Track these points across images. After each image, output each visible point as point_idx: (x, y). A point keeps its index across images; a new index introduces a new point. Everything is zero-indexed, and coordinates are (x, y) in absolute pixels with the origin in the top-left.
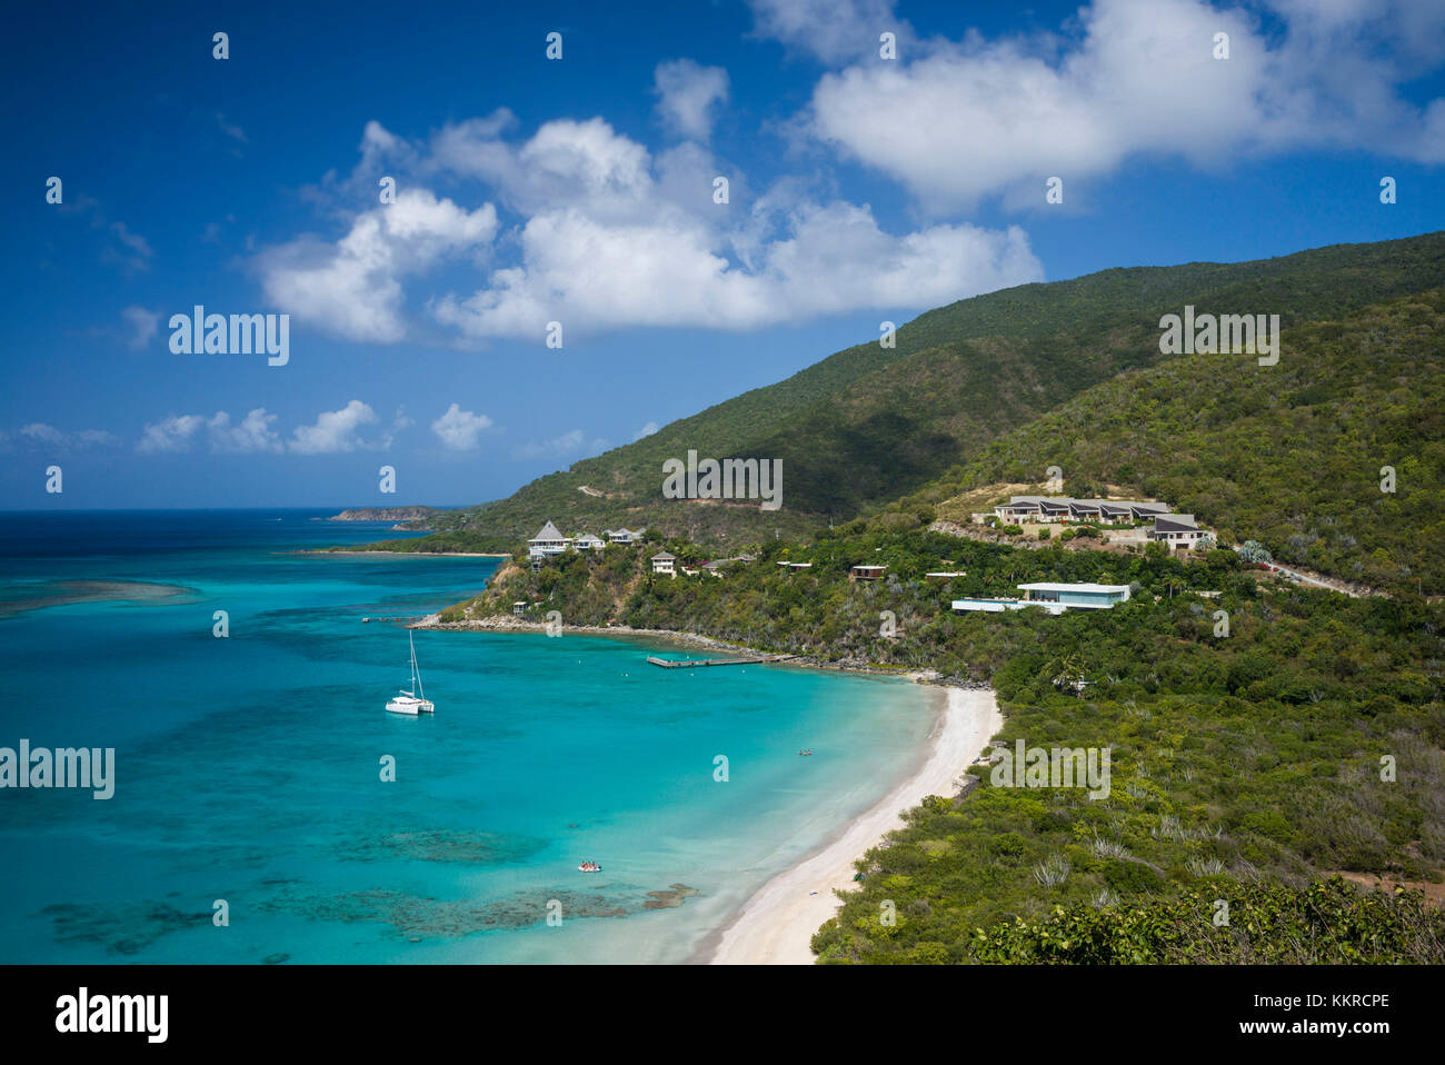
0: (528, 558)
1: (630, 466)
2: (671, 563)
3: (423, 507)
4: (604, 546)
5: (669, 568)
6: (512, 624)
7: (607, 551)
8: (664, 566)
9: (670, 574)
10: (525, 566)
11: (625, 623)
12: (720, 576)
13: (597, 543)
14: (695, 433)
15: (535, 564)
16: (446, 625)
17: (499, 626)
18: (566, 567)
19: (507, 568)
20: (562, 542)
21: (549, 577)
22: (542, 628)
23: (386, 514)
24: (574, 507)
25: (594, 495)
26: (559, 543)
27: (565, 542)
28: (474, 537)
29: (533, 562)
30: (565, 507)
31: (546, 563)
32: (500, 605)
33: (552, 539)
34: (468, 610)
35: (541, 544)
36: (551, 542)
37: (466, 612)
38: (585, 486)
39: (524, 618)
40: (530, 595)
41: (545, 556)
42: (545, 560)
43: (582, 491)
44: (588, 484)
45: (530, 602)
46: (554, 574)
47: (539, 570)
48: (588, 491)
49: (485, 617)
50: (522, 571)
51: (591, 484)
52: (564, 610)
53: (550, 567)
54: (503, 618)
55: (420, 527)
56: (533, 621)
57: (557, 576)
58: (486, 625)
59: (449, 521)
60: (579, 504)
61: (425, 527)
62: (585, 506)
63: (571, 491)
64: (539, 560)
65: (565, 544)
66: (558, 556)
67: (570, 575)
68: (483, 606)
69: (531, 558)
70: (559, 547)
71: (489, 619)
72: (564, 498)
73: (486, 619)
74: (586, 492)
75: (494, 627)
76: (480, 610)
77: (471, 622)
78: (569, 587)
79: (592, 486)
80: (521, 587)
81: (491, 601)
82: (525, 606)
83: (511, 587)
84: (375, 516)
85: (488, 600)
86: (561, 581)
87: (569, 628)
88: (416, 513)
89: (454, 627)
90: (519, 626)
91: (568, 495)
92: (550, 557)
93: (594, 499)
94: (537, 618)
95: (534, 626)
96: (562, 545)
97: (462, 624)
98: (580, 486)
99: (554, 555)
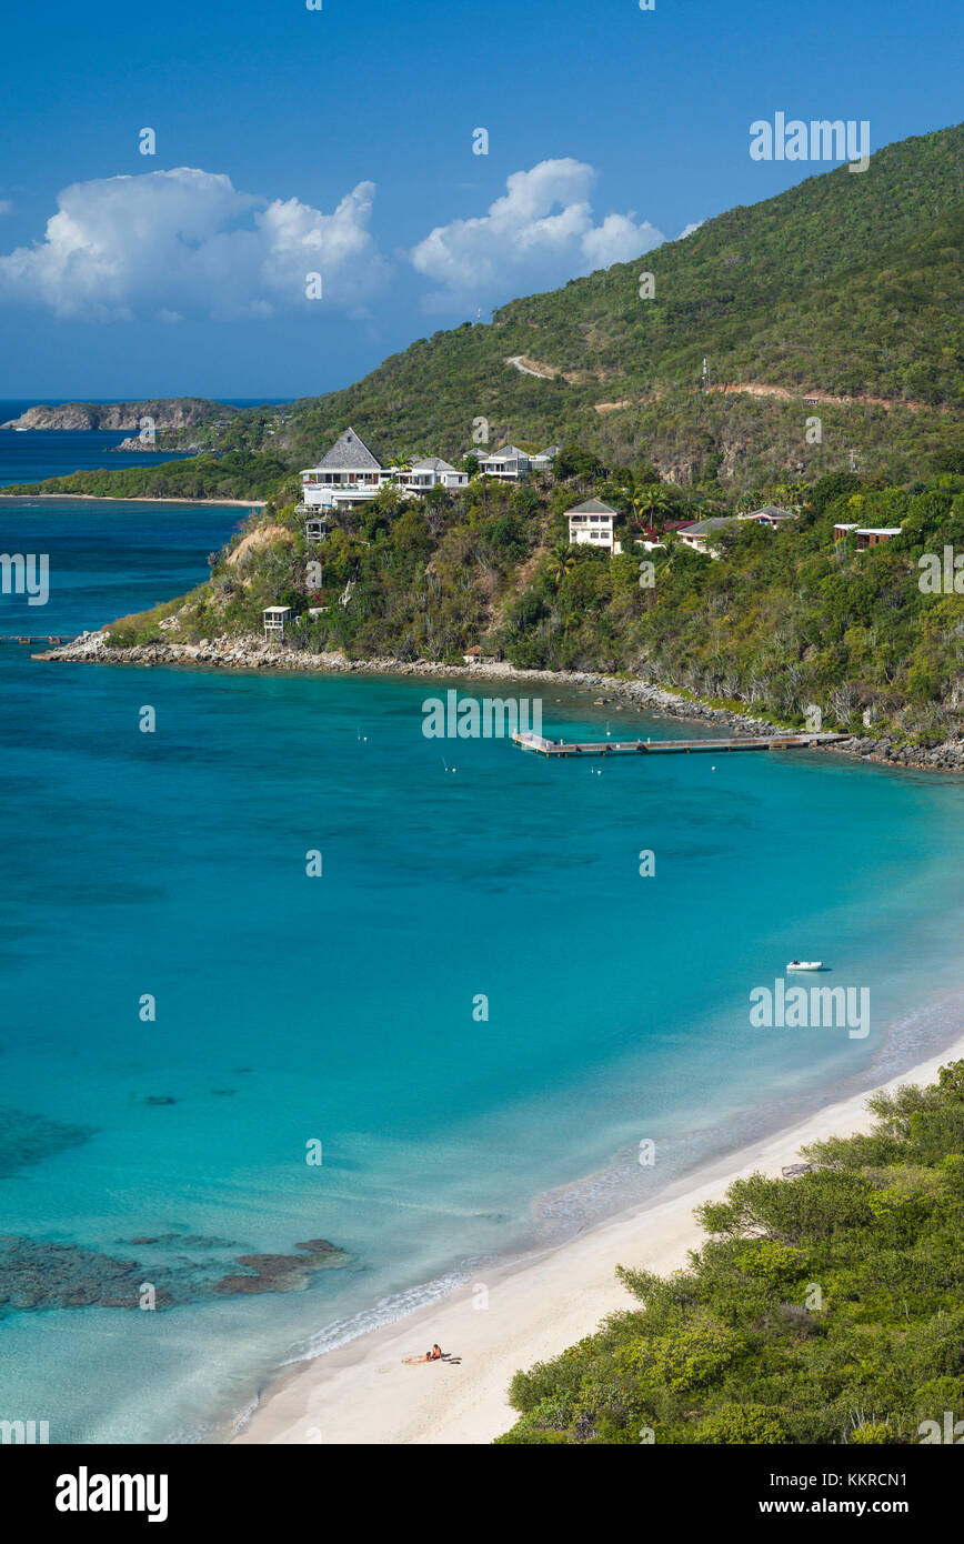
0: (300, 509)
1: (620, 311)
2: (609, 524)
3: (198, 401)
4: (465, 484)
5: (605, 536)
6: (259, 655)
7: (472, 498)
8: (593, 531)
9: (607, 549)
10: (295, 524)
11: (502, 657)
12: (714, 555)
13: (449, 477)
14: (771, 236)
15: (313, 522)
16: (119, 653)
17: (231, 658)
18: (380, 531)
19: (257, 532)
20: (376, 475)
21: (343, 555)
22: (322, 664)
23: (118, 416)
24: (494, 401)
25: (539, 376)
26: (368, 476)
27: (384, 475)
28: (267, 465)
29: (308, 518)
30: (474, 402)
31: (339, 520)
32: (235, 613)
33: (357, 467)
34: (169, 623)
35: (328, 478)
36: (351, 475)
37: (164, 627)
38: (521, 354)
39: (284, 642)
40: (300, 592)
41: (335, 504)
42: (336, 514)
43: (513, 365)
44: (528, 351)
45: (298, 604)
46: (352, 544)
47: (322, 535)
48: (525, 366)
49: (203, 638)
50: (288, 539)
51: (533, 351)
52: (369, 625)
53: (346, 530)
54: (241, 641)
55: (179, 444)
56: (303, 647)
57: (358, 550)
58: (203, 654)
59: (241, 431)
60: (505, 396)
61: (189, 444)
62: (518, 400)
63: (490, 367)
64: (323, 515)
65: (381, 480)
66: (363, 507)
67: (386, 549)
68: (199, 614)
69: (305, 510)
70: (369, 487)
71: (210, 643)
72: (475, 382)
73: (204, 642)
74: (521, 368)
75: (219, 659)
76: (193, 623)
77: (173, 646)
78: (385, 574)
79: (536, 355)
80: (281, 573)
81: (216, 601)
82: (291, 615)
83: (261, 574)
84: (95, 421)
85: (211, 601)
86: (368, 561)
87: (380, 665)
88: (181, 414)
89: (136, 658)
90: (272, 658)
91: (482, 374)
92: (350, 507)
93: (537, 385)
94: (312, 644)
95: (305, 658)
96: (376, 482)
97: (153, 652)
98: (511, 355)
99: (355, 503)
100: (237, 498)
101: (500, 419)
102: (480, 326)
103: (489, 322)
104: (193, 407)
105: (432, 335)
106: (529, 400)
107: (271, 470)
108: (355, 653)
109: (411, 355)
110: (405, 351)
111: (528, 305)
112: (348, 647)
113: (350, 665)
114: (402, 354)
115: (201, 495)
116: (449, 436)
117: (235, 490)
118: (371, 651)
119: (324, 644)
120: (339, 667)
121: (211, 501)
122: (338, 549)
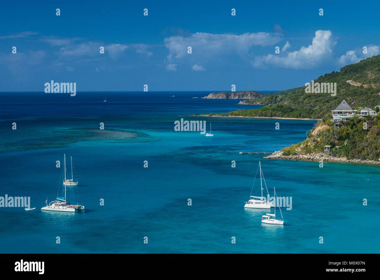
3: (254, 91)
4: (376, 114)
6: (323, 158)
7: (378, 118)
10: (331, 124)
13: (373, 113)
15: (336, 124)
16: (286, 157)
17: (316, 158)
18: (354, 126)
19: (320, 126)
20: (351, 112)
21: (344, 132)
22: (340, 160)
23: (233, 95)
24: (344, 92)
25: (356, 85)
26: (349, 112)
27: (353, 112)
28: (288, 109)
29: (335, 123)
30: (339, 92)
31: (343, 124)
32: (316, 147)
33: (346, 110)
34: (298, 149)
35: (339, 113)
36: (345, 112)
37: (297, 150)
38: (350, 80)
39: (330, 155)
40: (333, 142)
41: (341, 119)
42: (342, 122)
43: (348, 83)
44: (353, 79)
45: (333, 145)
46: (347, 130)
47: (338, 127)
48: (352, 83)
49: (308, 153)
50: (329, 128)
51: (354, 79)
52: (353, 150)
53: (345, 126)
54: (318, 154)
55: (254, 103)
56: (335, 156)
57: (349, 131)
58: (309, 157)
59: (271, 100)
60: (347, 91)
61: (257, 103)
62: (351, 91)
63: (342, 83)
64: (338, 122)
65: (353, 113)
66: (349, 120)
67: (356, 131)
68: (306, 147)
69: (333, 121)
70: (350, 115)
71: (310, 155)
72: (339, 87)
73: (309, 154)
74: (351, 83)
75: (313, 159)
76: (305, 149)
77: (300, 155)
78: (356, 137)
79: (355, 80)
80: (328, 137)
81: (311, 144)
82: (331, 148)
83: (322, 137)
84: (228, 97)
85: (309, 144)
86: (351, 134)
87: (356, 161)
88: (250, 95)
89: (291, 158)
90: (327, 159)
91: (340, 85)
92: (345, 120)
93: (356, 88)
94: (338, 155)
95: (336, 159)
96: (351, 114)
97: (295, 157)
98: (347, 80)
99: (347, 119)
100: (281, 117)
101: (352, 97)
102: (337, 72)
103: (339, 71)
104: (253, 93)
105: (324, 75)
106: (354, 92)
107: (288, 110)
108: (350, 157)
109: (319, 80)
110: (317, 79)
111: (350, 67)
112: (347, 156)
113: (348, 161)
114: (316, 80)
115: (272, 116)
116: (339, 101)
117: (281, 115)
118: (353, 157)
119: (341, 155)
120: (345, 161)
121: (274, 118)
122: (343, 131)
